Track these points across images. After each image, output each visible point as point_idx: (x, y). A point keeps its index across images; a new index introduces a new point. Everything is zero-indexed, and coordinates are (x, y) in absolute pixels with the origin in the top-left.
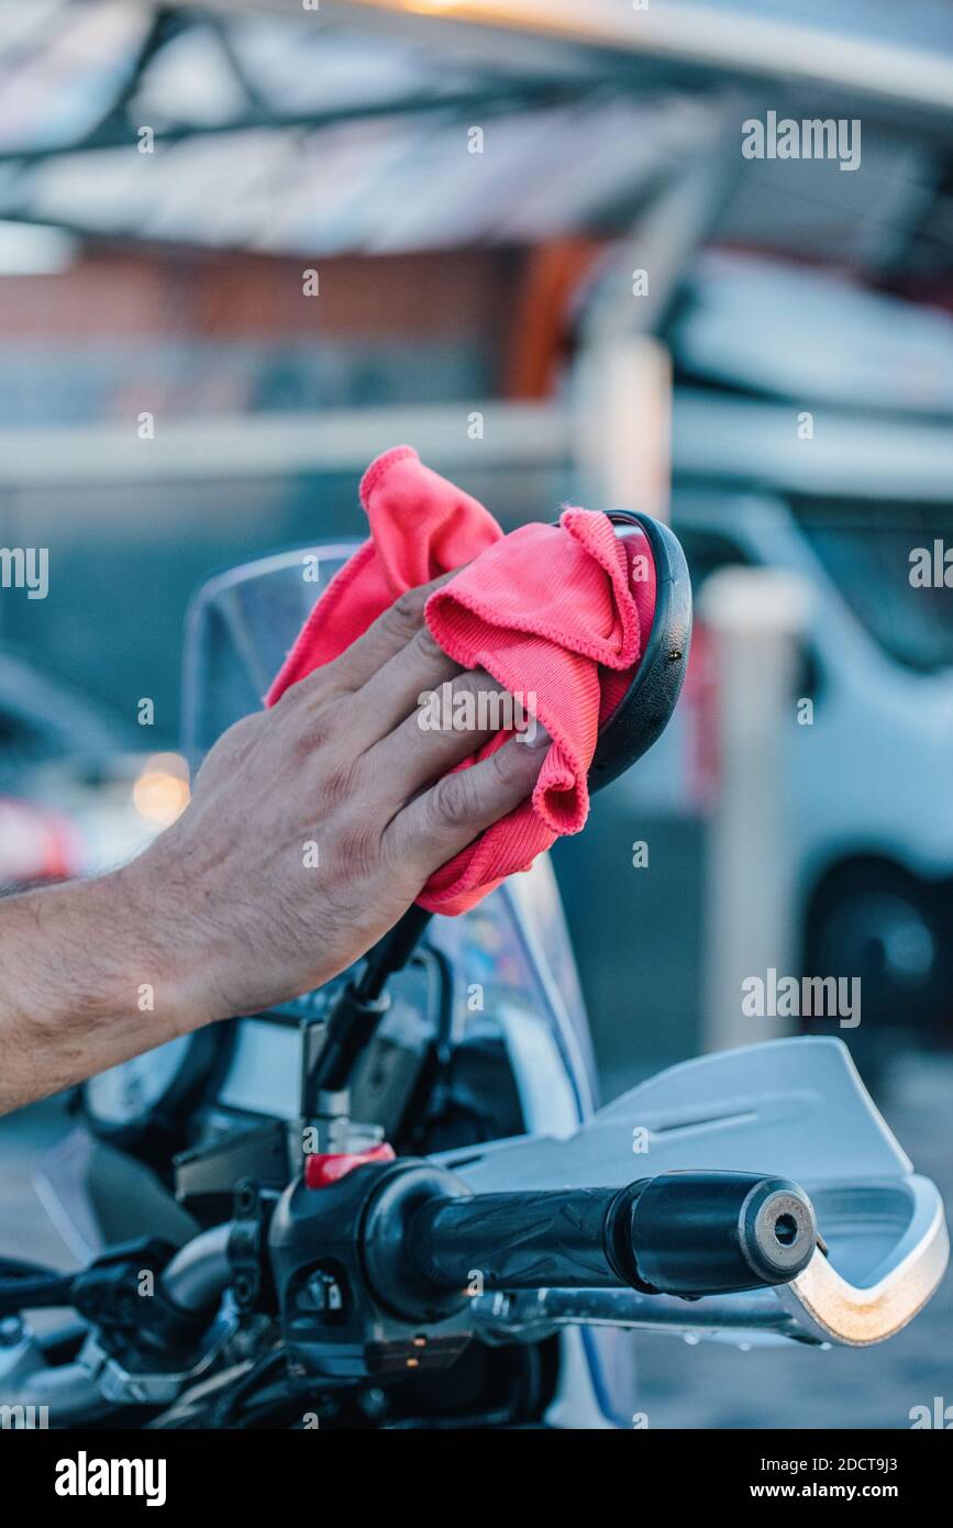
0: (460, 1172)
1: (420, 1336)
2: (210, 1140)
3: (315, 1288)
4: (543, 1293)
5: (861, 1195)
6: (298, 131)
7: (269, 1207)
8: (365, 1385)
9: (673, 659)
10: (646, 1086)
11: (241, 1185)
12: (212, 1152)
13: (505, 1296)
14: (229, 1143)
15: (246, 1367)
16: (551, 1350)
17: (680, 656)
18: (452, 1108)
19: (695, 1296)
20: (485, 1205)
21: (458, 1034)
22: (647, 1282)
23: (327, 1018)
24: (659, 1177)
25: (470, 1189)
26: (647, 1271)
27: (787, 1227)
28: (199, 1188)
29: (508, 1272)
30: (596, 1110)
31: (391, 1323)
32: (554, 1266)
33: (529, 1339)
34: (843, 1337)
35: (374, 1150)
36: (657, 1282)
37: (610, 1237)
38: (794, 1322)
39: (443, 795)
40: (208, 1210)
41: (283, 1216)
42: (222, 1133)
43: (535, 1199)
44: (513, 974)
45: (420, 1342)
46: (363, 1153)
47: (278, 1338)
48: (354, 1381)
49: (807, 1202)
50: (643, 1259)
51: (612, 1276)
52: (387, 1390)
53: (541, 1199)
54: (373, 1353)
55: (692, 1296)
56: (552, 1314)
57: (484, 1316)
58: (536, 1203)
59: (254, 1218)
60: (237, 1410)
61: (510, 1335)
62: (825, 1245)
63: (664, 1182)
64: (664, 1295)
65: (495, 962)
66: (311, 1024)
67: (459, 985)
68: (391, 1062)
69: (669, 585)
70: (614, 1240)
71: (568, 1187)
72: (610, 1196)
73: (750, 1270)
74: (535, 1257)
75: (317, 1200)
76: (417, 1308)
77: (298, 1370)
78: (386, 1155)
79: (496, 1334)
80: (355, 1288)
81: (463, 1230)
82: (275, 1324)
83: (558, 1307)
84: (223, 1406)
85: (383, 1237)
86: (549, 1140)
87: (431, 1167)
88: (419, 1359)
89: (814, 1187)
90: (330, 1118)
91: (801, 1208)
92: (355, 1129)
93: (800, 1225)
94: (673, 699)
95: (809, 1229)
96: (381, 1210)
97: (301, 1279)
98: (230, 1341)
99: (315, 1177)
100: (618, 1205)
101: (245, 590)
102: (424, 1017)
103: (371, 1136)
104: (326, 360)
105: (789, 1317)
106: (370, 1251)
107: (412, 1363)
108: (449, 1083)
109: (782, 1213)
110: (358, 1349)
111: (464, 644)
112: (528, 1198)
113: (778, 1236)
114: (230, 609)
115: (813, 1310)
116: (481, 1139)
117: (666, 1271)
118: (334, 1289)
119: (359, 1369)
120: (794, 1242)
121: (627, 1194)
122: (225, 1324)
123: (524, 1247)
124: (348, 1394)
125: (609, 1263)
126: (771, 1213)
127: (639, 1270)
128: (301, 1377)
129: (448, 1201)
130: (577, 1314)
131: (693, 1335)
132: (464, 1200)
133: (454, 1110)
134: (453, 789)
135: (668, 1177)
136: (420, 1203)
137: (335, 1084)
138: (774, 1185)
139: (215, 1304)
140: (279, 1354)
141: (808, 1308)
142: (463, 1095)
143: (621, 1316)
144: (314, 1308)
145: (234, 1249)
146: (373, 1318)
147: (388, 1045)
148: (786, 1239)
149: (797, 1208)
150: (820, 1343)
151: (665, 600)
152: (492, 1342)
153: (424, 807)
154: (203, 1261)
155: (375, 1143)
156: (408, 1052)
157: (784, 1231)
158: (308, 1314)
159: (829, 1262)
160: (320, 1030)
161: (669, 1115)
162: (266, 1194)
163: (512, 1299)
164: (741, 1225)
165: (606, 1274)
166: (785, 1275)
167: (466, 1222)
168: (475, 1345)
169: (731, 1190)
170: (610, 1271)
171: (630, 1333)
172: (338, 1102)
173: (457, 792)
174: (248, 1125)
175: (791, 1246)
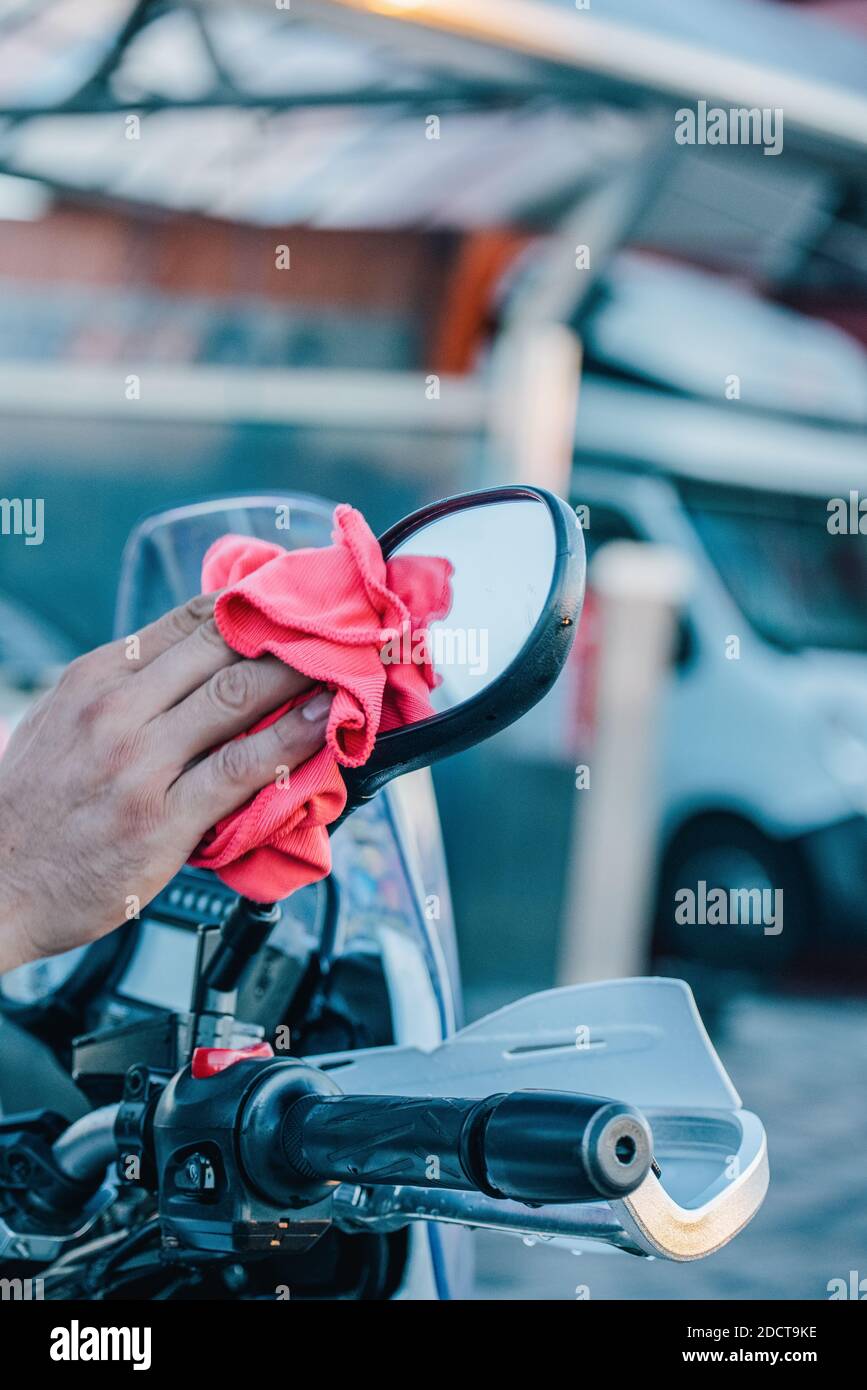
0: (331, 1073)
1: (283, 1220)
2: (106, 1026)
3: (193, 1168)
4: (398, 1189)
5: (693, 1124)
6: (261, 112)
7: (157, 1092)
8: (230, 1260)
9: (564, 626)
10: (506, 1009)
11: (132, 1070)
12: (106, 1038)
13: (363, 1188)
14: (123, 1031)
15: (123, 1233)
16: (400, 1242)
17: (571, 623)
18: (328, 1014)
19: (537, 1204)
20: (353, 1106)
21: (339, 949)
22: (495, 1187)
23: (222, 924)
24: (515, 1094)
25: (341, 1091)
26: (497, 1178)
27: (626, 1148)
28: (92, 1069)
29: (369, 1168)
30: (457, 1029)
31: (260, 1206)
32: (411, 1166)
33: (383, 1230)
34: (668, 1251)
35: (256, 1048)
36: (504, 1188)
37: (465, 1145)
38: (625, 1234)
39: (228, 759)
40: (100, 1089)
41: (168, 1101)
42: (117, 1021)
43: (399, 1104)
44: (394, 898)
45: (284, 1225)
46: (243, 1050)
47: (154, 1211)
48: (220, 1255)
49: (646, 1126)
50: (493, 1165)
51: (464, 1179)
52: (246, 1267)
53: (405, 1104)
54: (241, 1231)
55: (534, 1203)
56: (404, 1209)
57: (342, 1206)
58: (400, 1108)
59: (143, 1100)
60: (111, 1274)
61: (365, 1225)
62: (659, 1166)
63: (519, 1098)
64: (509, 1201)
65: (378, 886)
66: (206, 929)
67: (345, 905)
68: (276, 969)
69: (566, 559)
70: (469, 1147)
71: (430, 1095)
72: (468, 1106)
73: (590, 1184)
74: (396, 1157)
75: (200, 1089)
76: (284, 1194)
77: (170, 1241)
78: (266, 1052)
79: (352, 1223)
80: (229, 1172)
81: (332, 1127)
82: (153, 1198)
83: (410, 1204)
84: (99, 1269)
85: (257, 1128)
86: (414, 1051)
87: (306, 1066)
88: (281, 1241)
89: (651, 1113)
90: (218, 1015)
91: (640, 1131)
92: (240, 1026)
93: (638, 1147)
94: (561, 661)
95: (646, 1151)
96: (259, 1102)
97: (181, 1158)
98: (110, 1210)
99: (199, 1068)
100: (475, 1115)
101: (179, 529)
102: (310, 931)
103: (254, 1036)
104: (271, 322)
105: (620, 1229)
106: (245, 1138)
107: (275, 1243)
108: (327, 993)
109: (624, 1134)
110: (227, 1228)
111: (246, 638)
112: (392, 1102)
113: (618, 1155)
114: (165, 545)
115: (643, 1225)
116: (352, 1047)
117: (515, 1179)
118: (209, 1171)
119: (228, 1246)
120: (632, 1162)
121: (483, 1106)
122: (107, 1194)
123: (385, 1147)
124: (214, 1267)
125: (462, 1167)
126: (614, 1133)
127: (488, 1174)
128: (172, 1248)
129: (319, 1100)
130: (427, 1212)
131: (531, 1238)
132: (334, 1100)
133: (330, 1018)
134: (237, 754)
135: (520, 1094)
136: (293, 1100)
137: (225, 986)
138: (617, 1109)
139: (100, 1176)
140: (154, 1225)
141: (638, 1222)
142: (339, 1004)
143: (467, 1216)
144: (192, 1187)
145: (121, 1127)
146: (243, 1199)
147: (276, 953)
148: (625, 1158)
149: (637, 1131)
150: (647, 1256)
151: (562, 570)
152: (349, 1230)
153: (209, 768)
154: (92, 1135)
155: (258, 1041)
156: (293, 961)
157: (623, 1151)
158: (184, 1191)
159: (661, 1183)
160: (215, 937)
161: (525, 1037)
162: (154, 1079)
163: (370, 1193)
164: (585, 1143)
165: (459, 1177)
166: (618, 1191)
167: (336, 1120)
168: (334, 1231)
169: (579, 1111)
170: (463, 1175)
171: (475, 1231)
172: (226, 1002)
173: (240, 755)
174: (141, 1015)
175: (629, 1165)
